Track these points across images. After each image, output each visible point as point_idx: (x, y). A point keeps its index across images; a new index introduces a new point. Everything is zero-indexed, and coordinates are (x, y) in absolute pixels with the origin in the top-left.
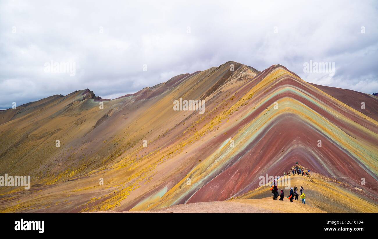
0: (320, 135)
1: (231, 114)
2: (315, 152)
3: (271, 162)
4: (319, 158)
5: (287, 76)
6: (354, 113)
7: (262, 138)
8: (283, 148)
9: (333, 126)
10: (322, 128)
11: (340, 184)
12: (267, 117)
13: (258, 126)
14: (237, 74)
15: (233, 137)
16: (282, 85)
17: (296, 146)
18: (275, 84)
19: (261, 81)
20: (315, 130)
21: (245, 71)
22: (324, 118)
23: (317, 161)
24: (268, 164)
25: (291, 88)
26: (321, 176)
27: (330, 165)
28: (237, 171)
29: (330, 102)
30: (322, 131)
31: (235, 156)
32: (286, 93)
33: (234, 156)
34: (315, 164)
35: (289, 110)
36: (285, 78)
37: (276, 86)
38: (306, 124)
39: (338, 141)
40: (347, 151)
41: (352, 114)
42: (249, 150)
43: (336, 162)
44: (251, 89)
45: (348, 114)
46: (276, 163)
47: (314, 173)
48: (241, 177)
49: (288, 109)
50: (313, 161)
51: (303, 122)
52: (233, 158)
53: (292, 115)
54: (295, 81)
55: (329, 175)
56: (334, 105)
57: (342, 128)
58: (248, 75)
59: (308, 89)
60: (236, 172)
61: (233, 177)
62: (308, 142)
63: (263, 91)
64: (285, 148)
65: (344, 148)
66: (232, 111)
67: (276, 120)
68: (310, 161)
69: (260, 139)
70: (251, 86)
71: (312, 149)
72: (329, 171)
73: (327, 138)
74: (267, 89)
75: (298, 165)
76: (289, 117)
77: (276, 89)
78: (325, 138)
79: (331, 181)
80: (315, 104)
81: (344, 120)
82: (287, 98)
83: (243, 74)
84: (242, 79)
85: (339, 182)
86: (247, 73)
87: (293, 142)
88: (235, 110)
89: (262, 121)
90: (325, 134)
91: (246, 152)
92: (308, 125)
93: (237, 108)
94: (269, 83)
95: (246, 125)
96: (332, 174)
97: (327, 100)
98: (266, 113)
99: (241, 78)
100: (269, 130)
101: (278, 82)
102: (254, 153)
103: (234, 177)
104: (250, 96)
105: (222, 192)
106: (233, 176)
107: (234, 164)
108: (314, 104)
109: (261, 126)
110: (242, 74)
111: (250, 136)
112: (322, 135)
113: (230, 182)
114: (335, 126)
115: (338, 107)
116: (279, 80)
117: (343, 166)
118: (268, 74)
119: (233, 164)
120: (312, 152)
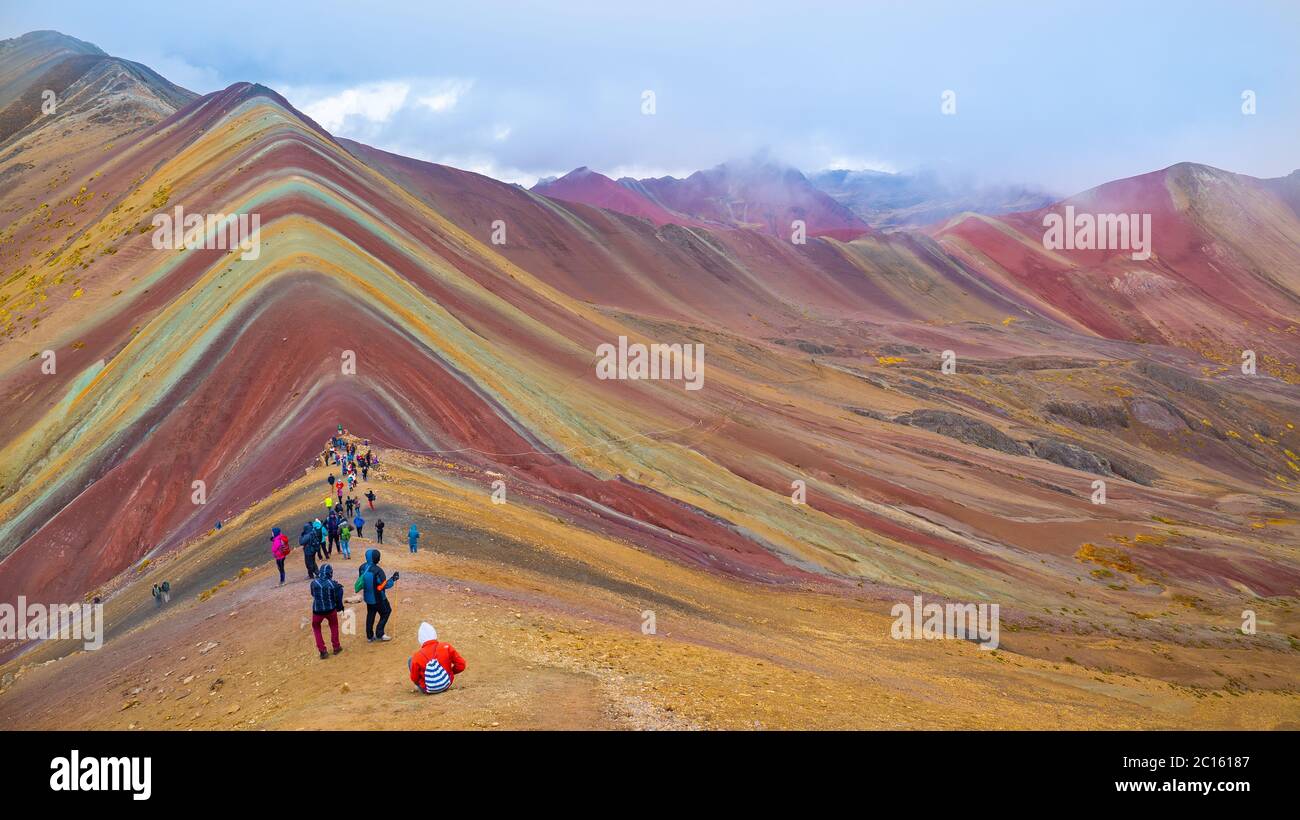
0: (400, 338)
1: (86, 266)
2: (387, 389)
3: (261, 432)
4: (397, 406)
5: (292, 135)
6: (485, 262)
7: (223, 357)
8: (294, 385)
9: (432, 307)
10: (402, 314)
11: (451, 469)
12: (234, 283)
13: (204, 317)
14: (87, 94)
15: (111, 358)
16: (276, 167)
17: (333, 375)
18: (248, 162)
19: (194, 139)
20: (384, 323)
21: (121, 87)
22: (406, 282)
23: (393, 415)
24: (253, 440)
25: (308, 181)
26: (406, 454)
27: (427, 421)
28: (149, 473)
29: (423, 227)
30: (404, 325)
31: (132, 425)
32: (291, 201)
33: (127, 426)
34: (389, 423)
35: (304, 261)
36: (285, 142)
37: (253, 170)
38: (358, 306)
39: (444, 351)
40: (467, 378)
41: (481, 266)
42: (183, 399)
43: (440, 410)
44: (157, 167)
45: (470, 264)
46: (275, 433)
47: (387, 451)
48: (165, 492)
49: (303, 259)
50: (382, 416)
51: (350, 301)
52: (125, 432)
53: (315, 277)
54: (319, 155)
55: (425, 451)
56: (434, 240)
57: (455, 311)
58: (137, 106)
59: (360, 185)
60: (145, 478)
61: (134, 495)
62: (368, 361)
63: (207, 183)
64: (299, 385)
65: (461, 370)
66: (88, 254)
67: (265, 295)
68: (373, 414)
69: (219, 361)
70: (156, 155)
71: (379, 382)
72: (425, 439)
73: (414, 344)
74: (224, 176)
75: (344, 433)
76: (308, 283)
77: (256, 179)
78: (410, 345)
79: (430, 466)
80: (382, 236)
81: (461, 285)
82: (296, 218)
83: (116, 99)
84: (110, 119)
85: (451, 466)
86: (130, 95)
87: (322, 365)
88: (101, 249)
89: (217, 298)
90: (411, 332)
91: (171, 409)
92: (365, 310)
93: (108, 243)
94: (228, 153)
95: (159, 313)
96: (432, 445)
97: (415, 223)
98: (230, 270)
99: (106, 112)
100: (244, 330)
101: (259, 155)
102: (200, 409)
103: (139, 494)
104: (155, 195)
105: (100, 553)
106: (136, 492)
107: (131, 455)
108: (377, 238)
109: (217, 314)
110: (110, 98)
111: (180, 354)
112: (404, 336)
113: (127, 512)
114: (438, 306)
115: (445, 244)
116: (266, 145)
117: (460, 419)
118: (218, 116)
119: (128, 451)
120: (380, 389)
